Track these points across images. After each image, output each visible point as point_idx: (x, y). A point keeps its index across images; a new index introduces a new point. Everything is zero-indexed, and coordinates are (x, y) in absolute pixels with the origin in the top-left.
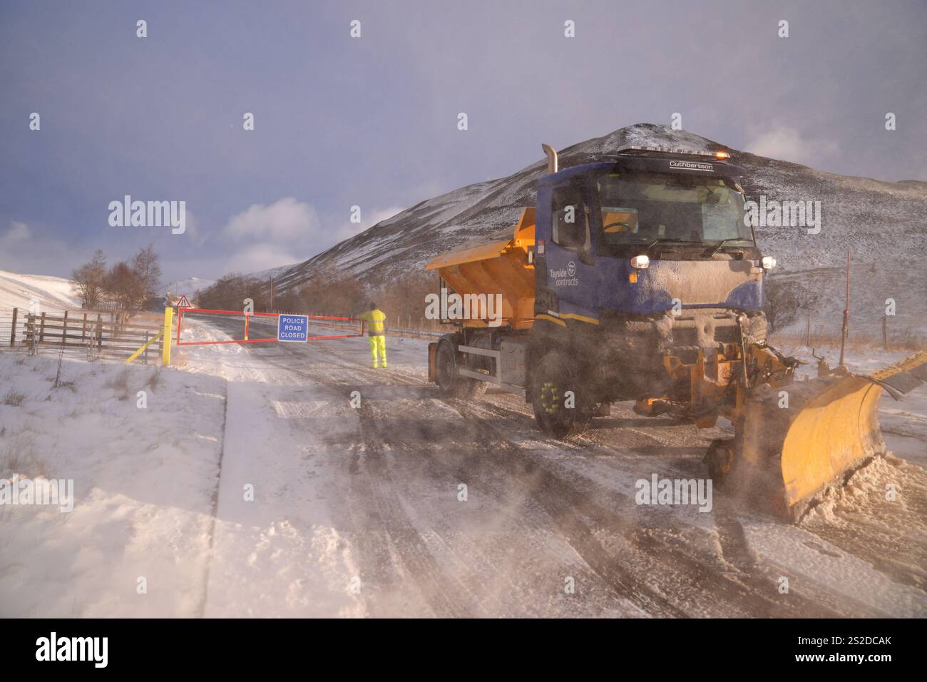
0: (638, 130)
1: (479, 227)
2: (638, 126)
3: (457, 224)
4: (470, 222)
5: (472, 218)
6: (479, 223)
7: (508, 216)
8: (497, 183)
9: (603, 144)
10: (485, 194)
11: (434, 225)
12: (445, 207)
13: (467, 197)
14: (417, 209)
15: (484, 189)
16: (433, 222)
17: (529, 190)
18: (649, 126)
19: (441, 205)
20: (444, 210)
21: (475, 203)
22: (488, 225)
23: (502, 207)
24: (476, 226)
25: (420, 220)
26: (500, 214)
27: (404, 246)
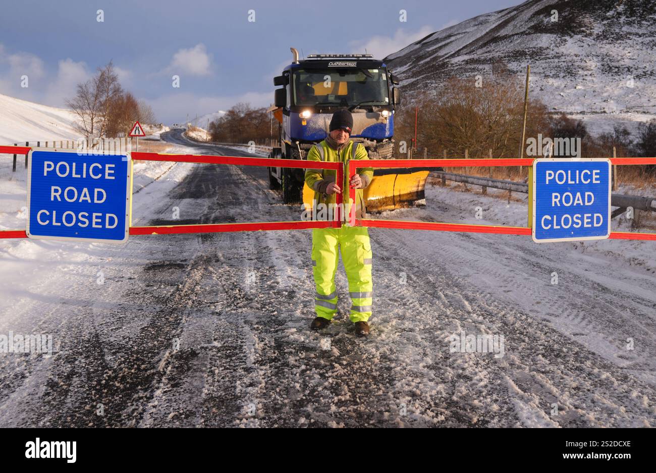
1: (490, 56)
3: (466, 54)
4: (480, 52)
5: (481, 47)
6: (489, 52)
7: (520, 44)
10: (493, 24)
11: (443, 56)
12: (453, 38)
13: (475, 28)
14: (424, 42)
15: (492, 19)
16: (441, 53)
17: (541, 16)
19: (449, 36)
20: (451, 42)
21: (484, 33)
22: (497, 54)
23: (513, 35)
24: (485, 55)
25: (428, 52)
26: (511, 42)
27: (412, 77)
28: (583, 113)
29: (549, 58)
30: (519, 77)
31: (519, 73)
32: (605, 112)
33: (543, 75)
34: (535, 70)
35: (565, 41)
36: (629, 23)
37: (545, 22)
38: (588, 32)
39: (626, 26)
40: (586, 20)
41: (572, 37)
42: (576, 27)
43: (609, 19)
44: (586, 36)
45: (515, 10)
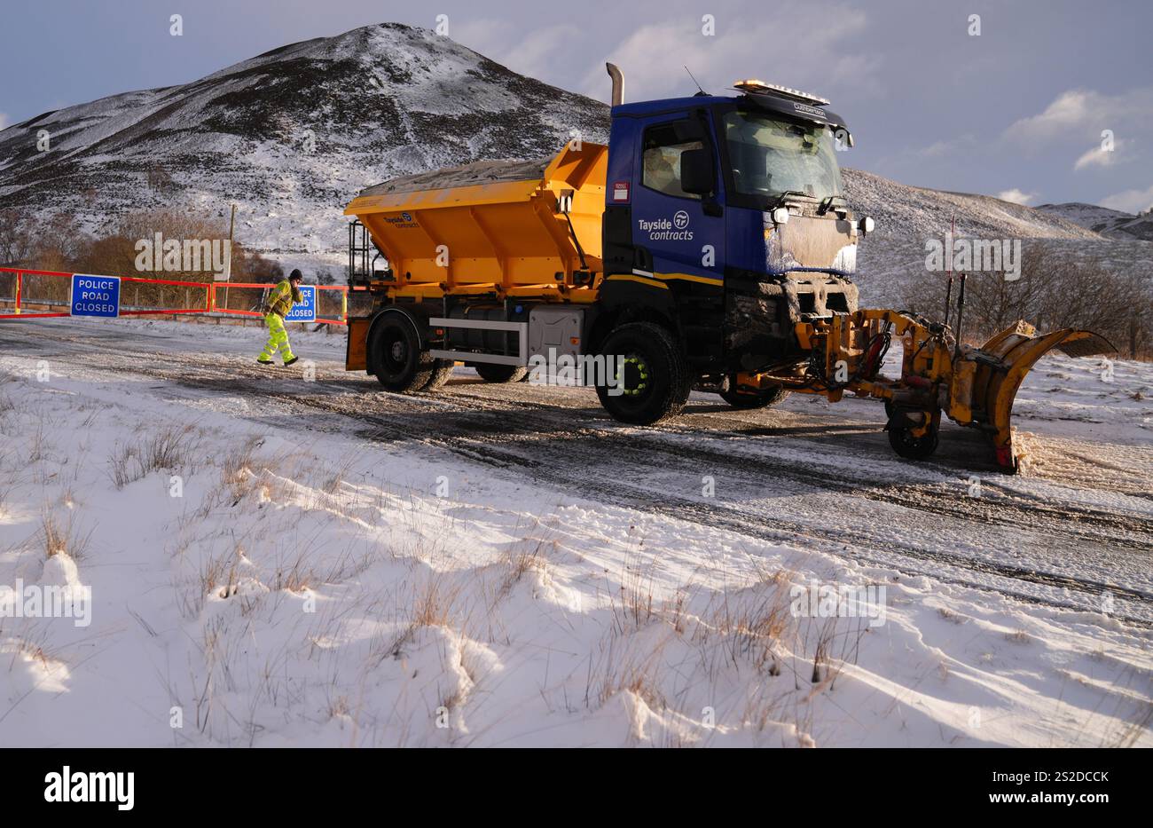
0: (385, 31)
1: (144, 159)
2: (385, 26)
3: (107, 153)
4: (129, 151)
5: (131, 144)
6: (143, 152)
7: (189, 145)
9: (335, 47)
10: (150, 108)
11: (68, 152)
12: (83, 125)
13: (121, 111)
15: (148, 100)
16: (66, 146)
17: (222, 107)
18: (402, 28)
19: (78, 120)
20: (81, 130)
21: (134, 122)
22: (156, 158)
23: (180, 131)
24: (138, 157)
26: (177, 141)
27: (17, 183)
28: (277, 251)
29: (232, 170)
30: (189, 195)
31: (188, 189)
32: (305, 251)
33: (223, 193)
34: (212, 186)
35: (254, 146)
36: (338, 131)
37: (226, 117)
38: (285, 137)
39: (334, 134)
40: (282, 120)
41: (263, 142)
42: (269, 128)
43: (313, 122)
44: (282, 143)
45: (181, 91)
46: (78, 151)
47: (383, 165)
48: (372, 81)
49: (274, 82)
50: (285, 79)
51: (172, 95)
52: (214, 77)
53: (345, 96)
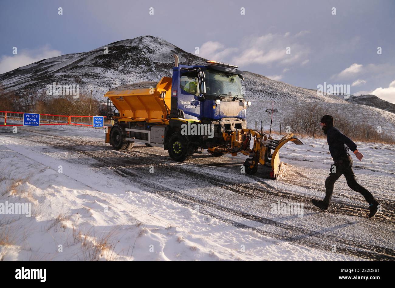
0: (147, 38)
1: (74, 74)
2: (147, 36)
3: (62, 72)
4: (69, 72)
5: (70, 70)
6: (73, 72)
7: (88, 70)
8: (82, 54)
9: (132, 42)
10: (76, 59)
11: (50, 71)
12: (55, 63)
13: (67, 60)
14: (40, 63)
15: (75, 56)
16: (49, 70)
17: (97, 59)
18: (152, 37)
19: (54, 62)
20: (55, 65)
21: (71, 63)
22: (77, 74)
23: (85, 66)
25: (42, 68)
26: (84, 69)
27: (34, 80)
29: (100, 78)
31: (87, 84)
33: (97, 85)
34: (94, 83)
35: (107, 71)
36: (132, 67)
37: (99, 62)
38: (116, 69)
39: (131, 68)
40: (116, 64)
41: (110, 70)
42: (112, 66)
43: (125, 64)
44: (115, 70)
45: (86, 54)
46: (54, 71)
47: (146, 78)
48: (143, 53)
49: (113, 52)
50: (117, 51)
51: (83, 55)
52: (95, 50)
53: (135, 57)
